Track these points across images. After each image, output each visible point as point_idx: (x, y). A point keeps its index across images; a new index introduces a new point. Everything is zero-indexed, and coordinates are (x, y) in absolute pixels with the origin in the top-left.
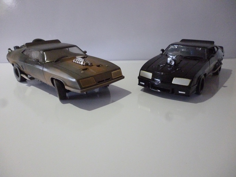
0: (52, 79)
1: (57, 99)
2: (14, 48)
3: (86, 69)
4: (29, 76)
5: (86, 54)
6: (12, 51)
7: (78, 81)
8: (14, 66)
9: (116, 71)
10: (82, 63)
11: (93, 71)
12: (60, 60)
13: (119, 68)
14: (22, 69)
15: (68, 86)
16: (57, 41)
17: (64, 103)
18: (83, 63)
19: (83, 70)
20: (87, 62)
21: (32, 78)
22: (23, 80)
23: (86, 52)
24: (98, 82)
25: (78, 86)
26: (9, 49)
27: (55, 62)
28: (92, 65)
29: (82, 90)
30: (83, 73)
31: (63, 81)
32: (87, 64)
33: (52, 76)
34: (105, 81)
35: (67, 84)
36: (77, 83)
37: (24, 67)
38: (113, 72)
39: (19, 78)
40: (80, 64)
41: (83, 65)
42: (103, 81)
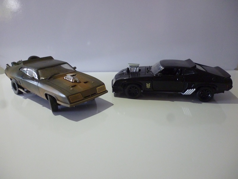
0: (46, 95)
1: (50, 111)
2: (12, 64)
3: (75, 86)
4: (25, 90)
5: (75, 70)
6: (9, 66)
7: (68, 97)
8: (12, 80)
9: (100, 87)
10: (71, 80)
11: (81, 88)
12: (52, 77)
13: (103, 84)
14: (19, 84)
15: (59, 101)
16: (50, 58)
17: (55, 115)
18: (73, 80)
19: (72, 87)
20: (76, 79)
21: (28, 92)
22: (20, 93)
23: (76, 68)
24: (85, 97)
25: (68, 101)
26: (7, 65)
27: (49, 79)
28: (80, 82)
29: (71, 105)
30: (72, 90)
31: (56, 97)
32: (76, 82)
33: (47, 92)
34: (91, 96)
35: (59, 99)
36: (67, 99)
37: (21, 82)
38: (98, 88)
39: (17, 92)
40: (70, 81)
41: (72, 82)
42: (89, 96)
